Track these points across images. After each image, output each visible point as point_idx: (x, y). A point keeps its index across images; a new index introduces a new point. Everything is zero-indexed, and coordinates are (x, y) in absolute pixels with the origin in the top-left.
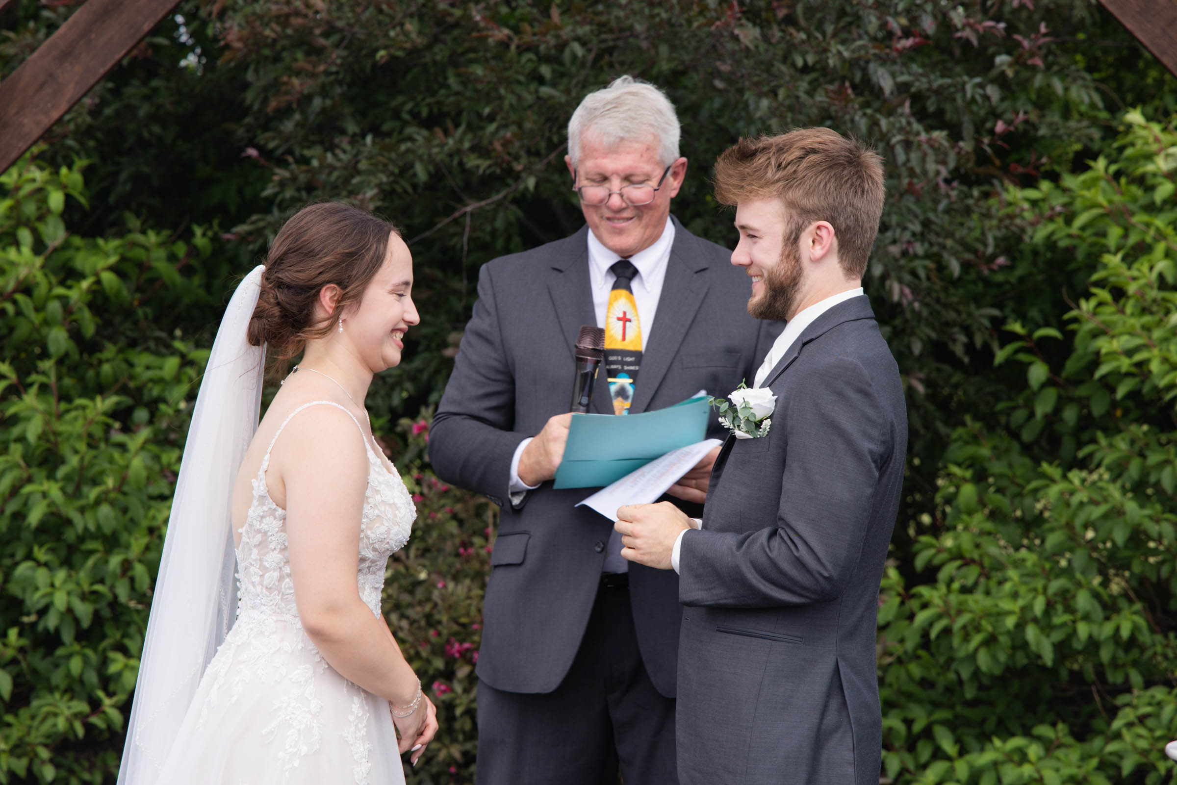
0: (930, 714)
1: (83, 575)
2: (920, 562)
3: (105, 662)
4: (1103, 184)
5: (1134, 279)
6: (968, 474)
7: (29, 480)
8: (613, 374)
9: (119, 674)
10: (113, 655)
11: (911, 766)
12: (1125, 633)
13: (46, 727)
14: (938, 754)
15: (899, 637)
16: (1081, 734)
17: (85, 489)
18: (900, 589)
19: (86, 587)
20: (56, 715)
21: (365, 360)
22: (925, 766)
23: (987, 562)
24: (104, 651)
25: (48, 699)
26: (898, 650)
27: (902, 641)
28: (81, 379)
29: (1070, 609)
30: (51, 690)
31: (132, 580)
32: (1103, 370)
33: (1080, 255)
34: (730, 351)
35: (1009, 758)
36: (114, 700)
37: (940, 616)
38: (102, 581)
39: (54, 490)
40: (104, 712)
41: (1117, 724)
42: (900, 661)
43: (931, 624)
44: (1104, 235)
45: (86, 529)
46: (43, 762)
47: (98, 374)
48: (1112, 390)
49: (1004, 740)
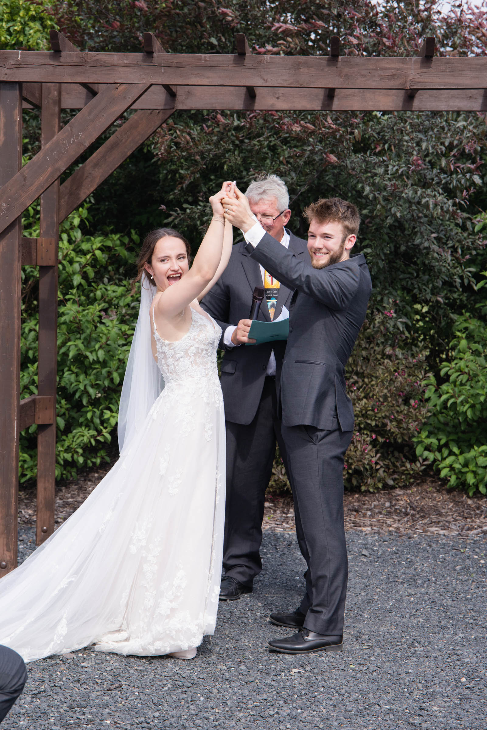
0: (447, 437)
1: (92, 377)
2: (442, 373)
3: (102, 414)
6: (464, 336)
7: (69, 340)
8: (269, 298)
9: (108, 419)
10: (105, 411)
11: (439, 458)
13: (79, 441)
14: (451, 453)
15: (434, 404)
17: (93, 344)
18: (435, 384)
19: (94, 383)
20: (83, 436)
22: (445, 459)
23: (471, 373)
24: (102, 410)
25: (80, 429)
26: (434, 409)
27: (435, 406)
28: (88, 297)
30: (80, 425)
31: (112, 379)
35: (481, 454)
36: (108, 430)
37: (452, 397)
38: (100, 380)
39: (79, 343)
40: (103, 435)
42: (435, 415)
43: (448, 400)
45: (93, 360)
46: (79, 455)
47: (95, 295)
49: (479, 447)
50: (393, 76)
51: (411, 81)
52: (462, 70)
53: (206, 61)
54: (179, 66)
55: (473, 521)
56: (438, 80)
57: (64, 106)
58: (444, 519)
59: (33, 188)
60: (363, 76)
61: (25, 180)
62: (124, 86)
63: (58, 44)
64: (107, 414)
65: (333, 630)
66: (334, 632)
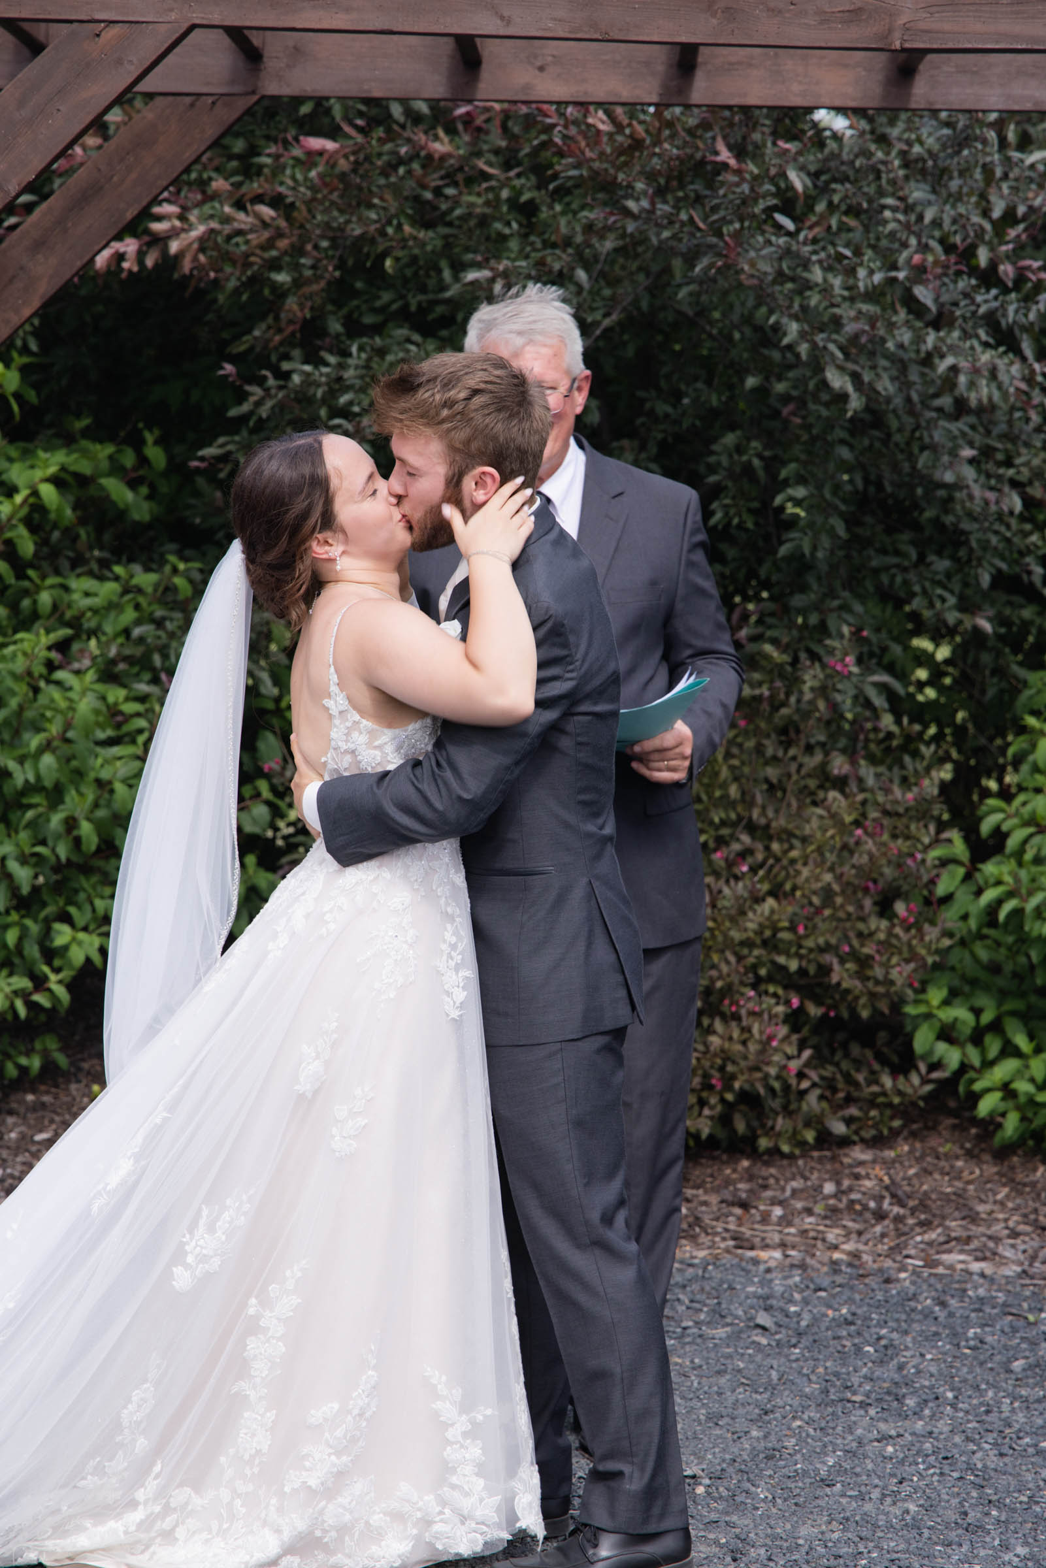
0: (999, 1004)
1: (23, 834)
2: (986, 827)
3: (47, 932)
9: (66, 948)
10: (57, 926)
11: (976, 1061)
14: (1009, 1050)
15: (962, 912)
17: (26, 736)
18: (966, 861)
22: (993, 1063)
24: (46, 923)
26: (960, 928)
27: (965, 917)
28: (14, 608)
34: (653, 583)
36: (60, 976)
37: (1011, 894)
38: (43, 843)
40: (49, 990)
42: (963, 943)
43: (1000, 902)
45: (27, 781)
47: (35, 602)
50: (855, 14)
51: (906, 28)
56: (979, 27)
58: (982, 1229)
60: (774, 11)
62: (115, 30)
64: (63, 934)
65: (662, 1516)
66: (669, 1523)
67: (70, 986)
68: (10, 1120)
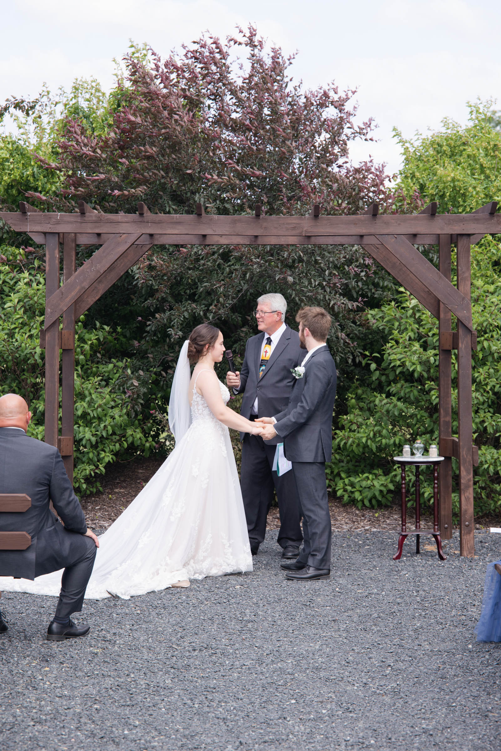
1: (93, 429)
4: (393, 309)
5: (402, 338)
6: (354, 396)
8: (262, 366)
9: (104, 458)
10: (101, 452)
12: (397, 442)
13: (83, 474)
16: (386, 474)
19: (94, 433)
20: (85, 470)
21: (213, 360)
23: (359, 423)
25: (83, 465)
29: (381, 436)
30: (83, 463)
31: (107, 431)
32: (392, 365)
33: (386, 332)
34: (290, 360)
35: (364, 479)
39: (85, 405)
41: (395, 467)
44: (393, 325)
45: (94, 416)
46: (82, 483)
48: (395, 371)
49: (363, 475)
50: (294, 228)
51: (306, 231)
52: (338, 224)
53: (177, 219)
54: (160, 222)
55: (359, 524)
56: (323, 230)
57: (78, 243)
58: (339, 522)
59: (68, 299)
60: (276, 228)
61: (62, 295)
62: (125, 235)
63: (84, 209)
64: (103, 454)
65: (324, 566)
66: (325, 567)
67: (105, 467)
68: (89, 504)
